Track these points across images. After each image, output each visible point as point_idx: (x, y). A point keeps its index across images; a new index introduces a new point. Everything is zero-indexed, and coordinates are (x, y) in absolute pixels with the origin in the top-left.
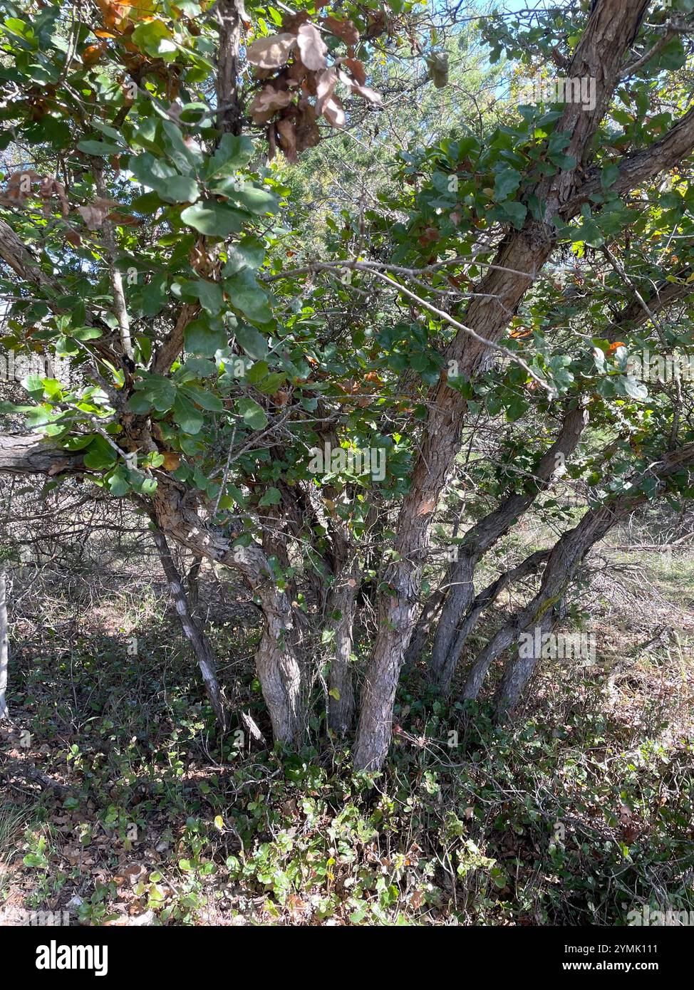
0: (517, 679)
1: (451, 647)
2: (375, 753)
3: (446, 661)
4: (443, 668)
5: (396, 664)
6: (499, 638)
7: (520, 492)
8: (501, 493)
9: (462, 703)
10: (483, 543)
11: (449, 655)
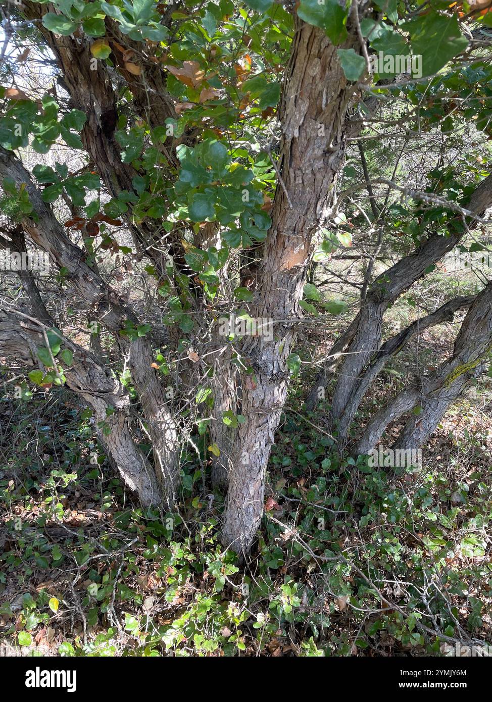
0: (419, 434)
1: (352, 394)
2: (243, 526)
3: (345, 407)
4: (342, 415)
5: (263, 443)
6: (400, 400)
7: (443, 232)
8: (419, 234)
9: (356, 458)
10: (394, 290)
11: (349, 402)
